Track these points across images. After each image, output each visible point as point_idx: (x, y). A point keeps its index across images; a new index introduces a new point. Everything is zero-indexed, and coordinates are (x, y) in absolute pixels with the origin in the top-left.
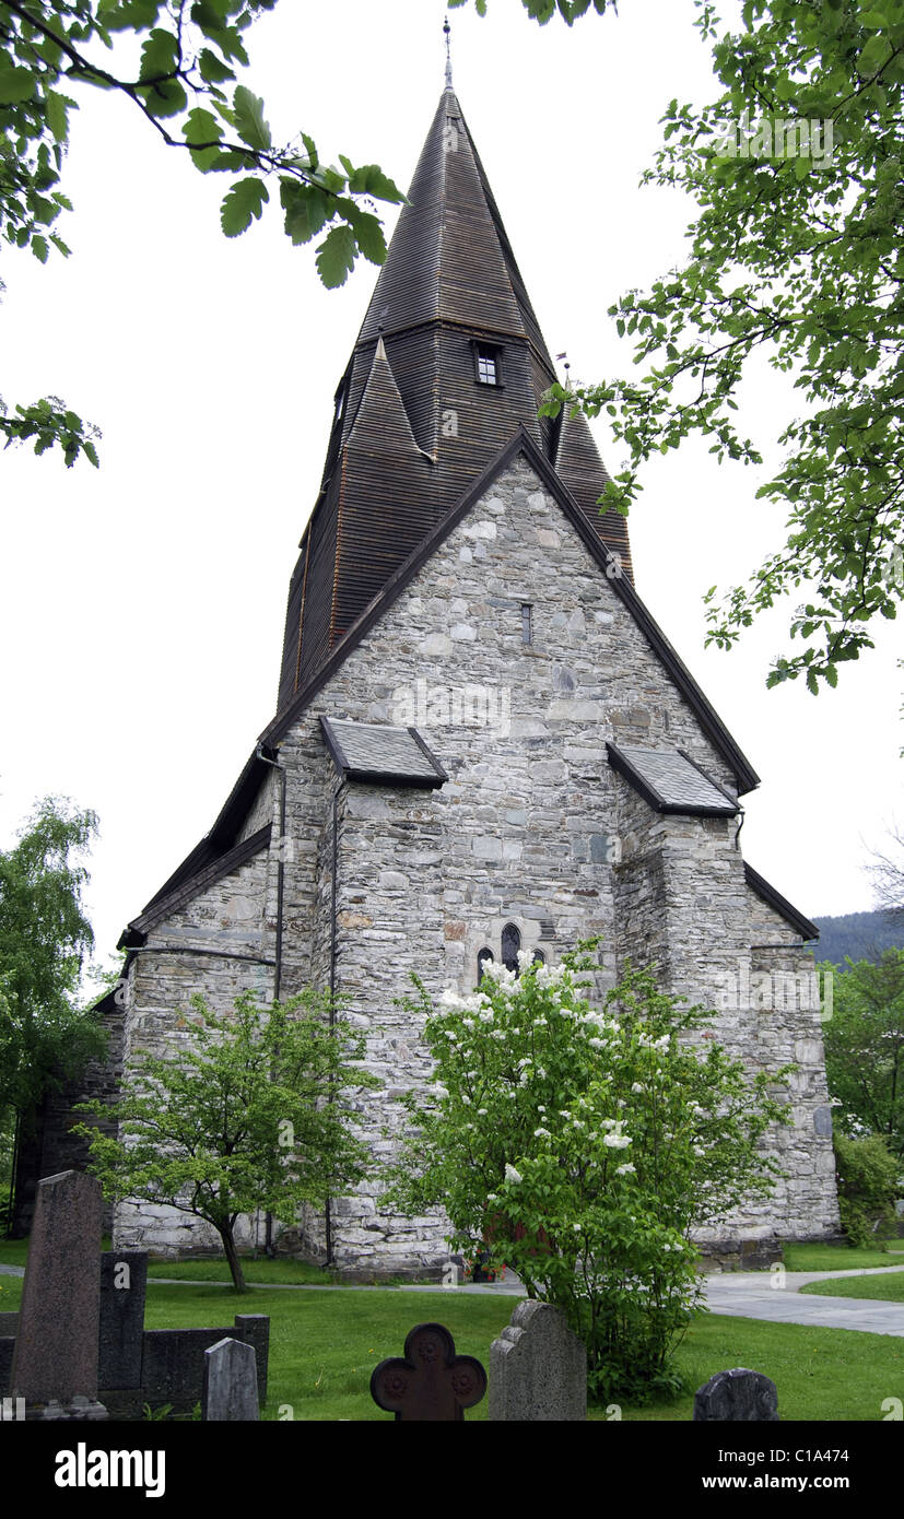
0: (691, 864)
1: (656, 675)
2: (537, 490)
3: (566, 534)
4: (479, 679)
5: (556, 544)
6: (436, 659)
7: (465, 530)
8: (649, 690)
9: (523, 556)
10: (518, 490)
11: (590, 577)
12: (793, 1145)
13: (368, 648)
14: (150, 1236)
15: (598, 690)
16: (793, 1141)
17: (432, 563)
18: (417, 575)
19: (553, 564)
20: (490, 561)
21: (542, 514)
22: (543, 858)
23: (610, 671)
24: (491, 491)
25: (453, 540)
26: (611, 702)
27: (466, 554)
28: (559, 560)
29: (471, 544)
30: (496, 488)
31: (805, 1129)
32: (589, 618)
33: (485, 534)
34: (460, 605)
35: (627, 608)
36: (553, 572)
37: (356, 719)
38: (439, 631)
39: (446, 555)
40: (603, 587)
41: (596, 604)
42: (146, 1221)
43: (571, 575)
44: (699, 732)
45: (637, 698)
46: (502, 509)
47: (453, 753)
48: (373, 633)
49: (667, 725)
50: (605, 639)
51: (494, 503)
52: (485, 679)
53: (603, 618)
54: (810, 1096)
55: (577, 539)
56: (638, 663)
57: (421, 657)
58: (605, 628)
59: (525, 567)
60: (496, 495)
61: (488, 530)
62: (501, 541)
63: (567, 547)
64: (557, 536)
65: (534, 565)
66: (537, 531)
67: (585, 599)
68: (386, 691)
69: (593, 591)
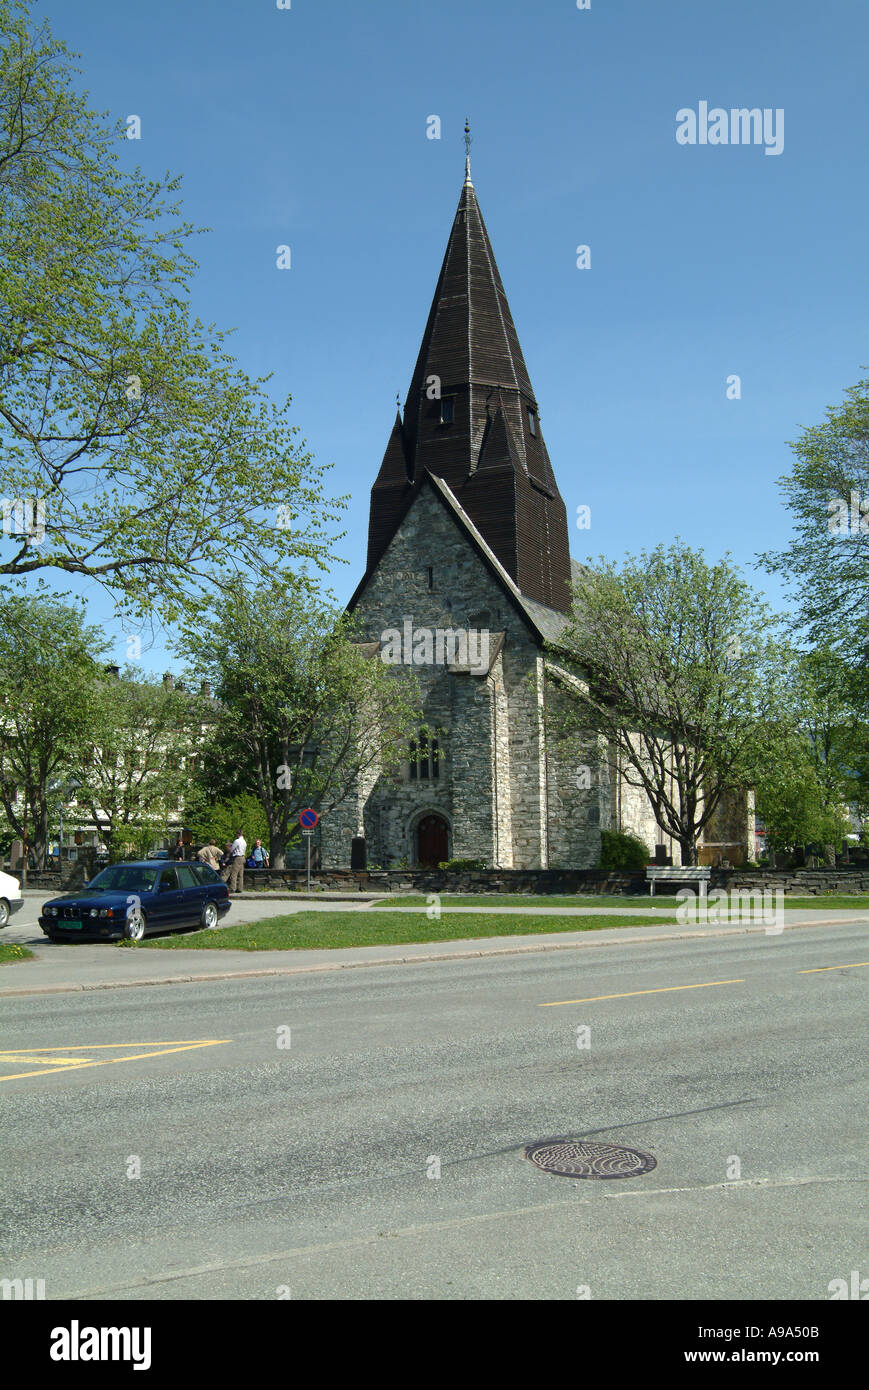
0: (465, 699)
1: (494, 590)
2: (434, 501)
3: (448, 523)
4: (409, 612)
5: (444, 529)
6: (389, 606)
7: (400, 536)
8: (491, 599)
9: (428, 541)
10: (425, 505)
11: (460, 544)
12: (575, 827)
13: (361, 607)
14: (293, 862)
15: (463, 606)
17: (385, 557)
19: (443, 542)
20: (411, 549)
21: (436, 515)
22: (436, 696)
23: (470, 593)
24: (412, 510)
25: (394, 542)
26: (470, 610)
28: (444, 538)
29: (402, 542)
30: (415, 507)
31: (584, 819)
32: (460, 566)
33: (409, 535)
34: (400, 575)
35: (478, 557)
36: (442, 546)
37: (357, 642)
39: (391, 552)
40: (468, 547)
41: (464, 558)
42: (292, 856)
43: (451, 546)
44: (518, 617)
45: (483, 604)
46: (417, 518)
49: (499, 616)
50: (467, 577)
51: (414, 516)
52: (412, 611)
53: (467, 565)
55: (454, 524)
56: (484, 586)
57: (382, 607)
58: (468, 570)
59: (428, 547)
60: (415, 511)
61: (410, 533)
62: (418, 535)
63: (449, 530)
64: (444, 525)
65: (434, 544)
66: (434, 525)
67: (458, 556)
68: (369, 627)
69: (462, 551)
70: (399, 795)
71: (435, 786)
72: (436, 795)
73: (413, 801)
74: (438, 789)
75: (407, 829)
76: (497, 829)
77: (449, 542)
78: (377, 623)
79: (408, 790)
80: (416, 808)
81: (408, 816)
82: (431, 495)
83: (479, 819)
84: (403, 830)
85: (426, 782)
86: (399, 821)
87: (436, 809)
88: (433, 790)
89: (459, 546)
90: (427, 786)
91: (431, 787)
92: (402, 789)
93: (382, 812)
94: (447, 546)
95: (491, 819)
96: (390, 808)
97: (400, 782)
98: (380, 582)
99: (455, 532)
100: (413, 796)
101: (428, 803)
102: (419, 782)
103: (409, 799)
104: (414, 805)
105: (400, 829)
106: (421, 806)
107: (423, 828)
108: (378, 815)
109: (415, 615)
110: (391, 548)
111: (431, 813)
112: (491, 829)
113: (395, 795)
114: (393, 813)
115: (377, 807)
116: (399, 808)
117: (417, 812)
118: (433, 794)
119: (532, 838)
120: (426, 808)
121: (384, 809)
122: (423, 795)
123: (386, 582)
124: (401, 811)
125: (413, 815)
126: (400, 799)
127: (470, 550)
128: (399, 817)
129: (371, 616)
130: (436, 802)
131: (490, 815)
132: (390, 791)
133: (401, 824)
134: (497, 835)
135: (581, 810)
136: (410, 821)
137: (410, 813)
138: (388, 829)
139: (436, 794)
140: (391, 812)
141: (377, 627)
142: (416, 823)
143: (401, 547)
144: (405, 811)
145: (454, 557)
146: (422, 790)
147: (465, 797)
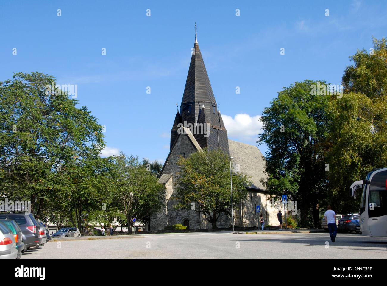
5: (187, 143)
6: (175, 164)
7: (177, 145)
10: (183, 136)
11: (191, 146)
13: (168, 164)
18: (172, 153)
20: (180, 148)
21: (185, 139)
25: (175, 146)
27: (177, 148)
28: (188, 145)
29: (177, 146)
30: (180, 137)
33: (179, 144)
34: (177, 155)
36: (187, 147)
37: (167, 173)
38: (175, 159)
39: (175, 149)
41: (192, 150)
46: (181, 140)
47: (177, 176)
48: (168, 161)
55: (189, 141)
57: (173, 164)
59: (184, 147)
62: (181, 144)
63: (188, 143)
64: (187, 142)
65: (185, 147)
66: (185, 142)
67: (191, 150)
68: (170, 169)
69: (192, 148)
70: (179, 214)
75: (181, 223)
76: (200, 222)
77: (189, 146)
78: (172, 168)
80: (183, 218)
81: (181, 220)
83: (196, 220)
86: (179, 221)
87: (188, 218)
91: (186, 212)
92: (179, 213)
93: (174, 219)
96: (176, 218)
97: (179, 211)
98: (172, 157)
99: (190, 143)
100: (182, 214)
101: (186, 216)
103: (181, 215)
104: (182, 217)
106: (184, 217)
107: (185, 223)
108: (173, 220)
112: (198, 222)
115: (173, 218)
117: (183, 219)
120: (185, 217)
122: (185, 214)
123: (174, 157)
124: (179, 219)
125: (182, 219)
126: (178, 215)
127: (194, 148)
128: (179, 220)
129: (170, 166)
130: (188, 216)
131: (198, 219)
132: (176, 213)
134: (200, 224)
136: (181, 221)
139: (188, 213)
140: (177, 219)
142: (183, 222)
144: (180, 219)
145: (190, 150)
146: (184, 213)
147: (192, 214)
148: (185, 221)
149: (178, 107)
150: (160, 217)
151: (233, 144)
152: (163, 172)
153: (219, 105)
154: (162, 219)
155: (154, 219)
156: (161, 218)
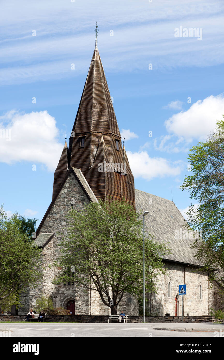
2: (74, 179)
3: (79, 187)
4: (64, 221)
6: (58, 219)
7: (62, 192)
9: (71, 194)
10: (71, 180)
11: (83, 196)
12: (123, 305)
13: (48, 219)
16: (123, 304)
17: (57, 200)
18: (55, 203)
19: (77, 195)
20: (66, 197)
21: (75, 184)
25: (60, 194)
28: (78, 193)
29: (63, 194)
31: (126, 302)
32: (83, 204)
34: (62, 207)
37: (46, 233)
38: (58, 213)
39: (59, 198)
40: (85, 197)
43: (80, 196)
47: (60, 236)
48: (48, 216)
51: (67, 185)
52: (65, 221)
54: (127, 295)
55: (81, 188)
57: (55, 219)
59: (72, 196)
60: (67, 182)
61: (66, 191)
62: (68, 192)
63: (79, 190)
66: (74, 188)
67: (82, 200)
68: (51, 227)
69: (84, 198)
70: (60, 292)
71: (73, 288)
72: (73, 292)
73: (65, 294)
74: (74, 290)
75: (62, 305)
76: (91, 305)
78: (54, 225)
79: (63, 290)
80: (66, 297)
81: (63, 300)
82: (73, 177)
83: (84, 301)
84: (61, 305)
85: (69, 287)
86: (60, 302)
87: (73, 297)
88: (72, 290)
89: (82, 196)
90: (70, 289)
91: (71, 289)
92: (61, 290)
93: (54, 299)
94: (78, 196)
95: (88, 301)
96: (56, 297)
97: (60, 287)
98: (55, 209)
99: (82, 191)
100: (65, 292)
101: (70, 295)
102: (67, 287)
103: (63, 294)
105: (60, 305)
106: (68, 296)
107: (69, 305)
109: (67, 222)
110: (59, 196)
111: (71, 299)
112: (88, 305)
113: (58, 292)
114: (58, 299)
116: (60, 297)
117: (66, 298)
118: (72, 292)
119: (106, 309)
120: (70, 297)
121: (54, 297)
123: (57, 210)
124: (60, 298)
126: (60, 294)
128: (60, 301)
129: (51, 223)
130: (73, 295)
131: (88, 300)
132: (57, 290)
133: (60, 303)
134: (91, 308)
135: (125, 298)
136: (64, 302)
137: (64, 299)
138: (56, 305)
141: (53, 227)
142: (66, 303)
143: (62, 196)
144: (62, 298)
146: (68, 290)
147: (80, 293)
148: (69, 302)
149: (66, 139)
150: (34, 294)
151: (140, 196)
152: (41, 231)
153: (124, 139)
154: (36, 298)
155: (24, 297)
156: (34, 296)
